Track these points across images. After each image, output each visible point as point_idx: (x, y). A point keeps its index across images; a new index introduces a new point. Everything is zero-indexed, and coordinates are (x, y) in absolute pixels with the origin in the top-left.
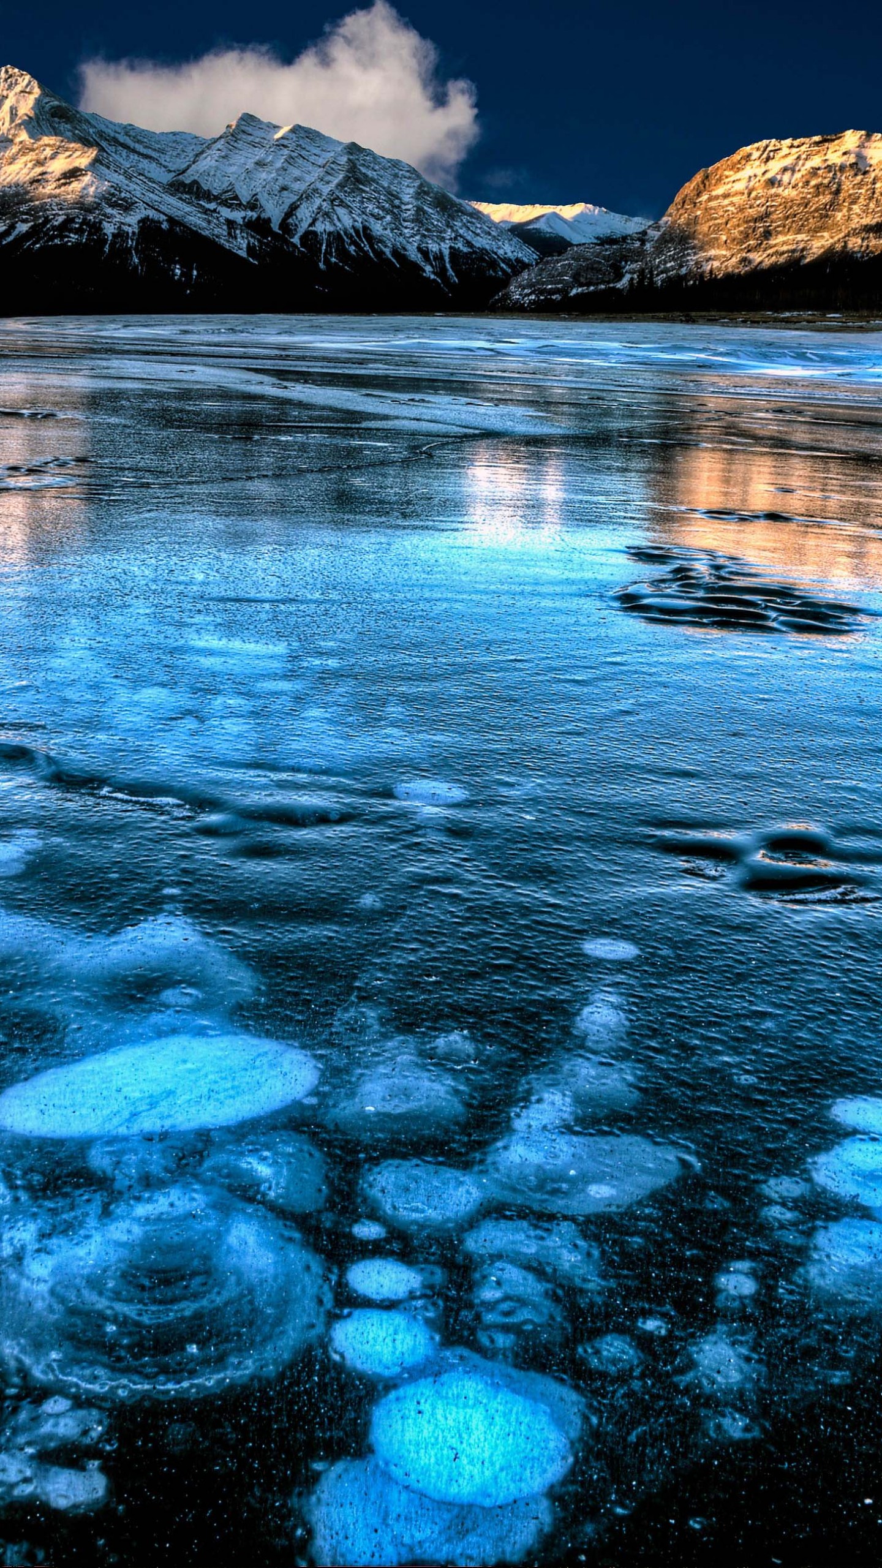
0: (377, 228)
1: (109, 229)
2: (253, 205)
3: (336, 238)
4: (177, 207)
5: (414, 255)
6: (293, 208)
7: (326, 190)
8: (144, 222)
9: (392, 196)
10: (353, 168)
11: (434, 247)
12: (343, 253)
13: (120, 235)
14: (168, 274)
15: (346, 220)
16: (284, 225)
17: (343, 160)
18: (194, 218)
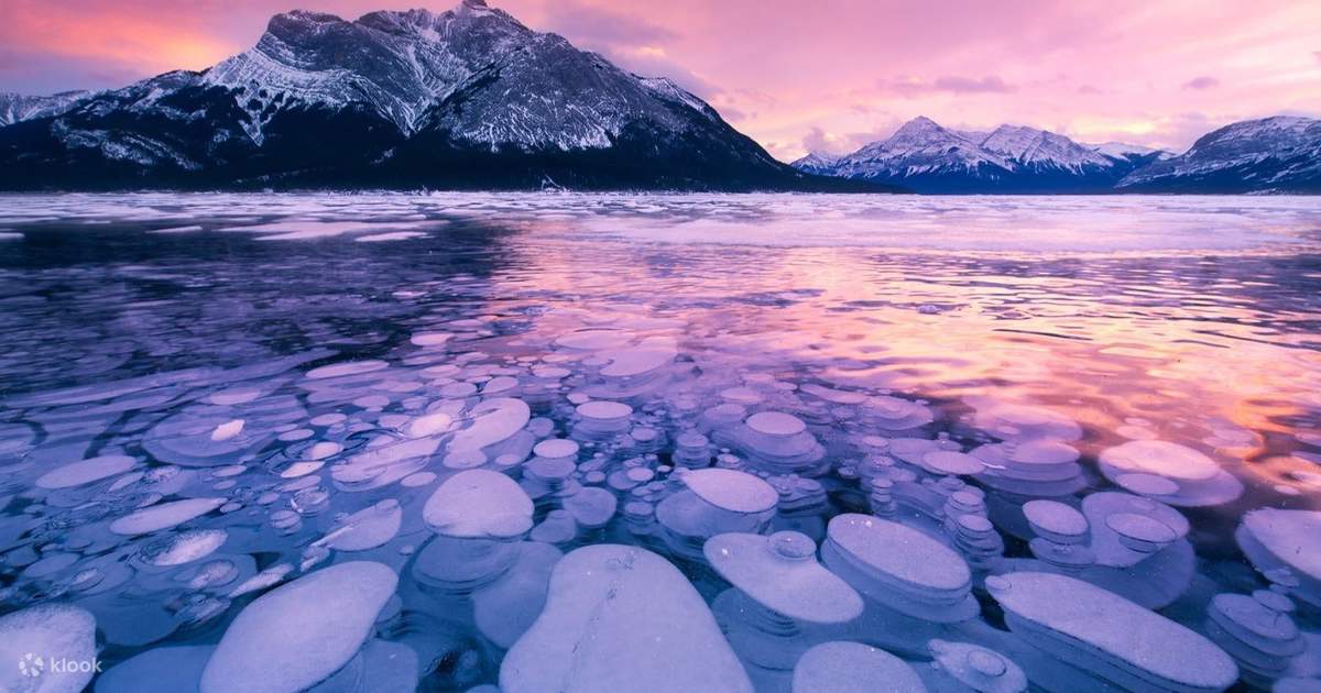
0: (1054, 159)
1: (968, 165)
2: (1009, 154)
3: (1040, 163)
4: (986, 157)
5: (1068, 167)
6: (1023, 155)
7: (1035, 147)
8: (980, 163)
9: (1059, 147)
10: (1045, 139)
11: (1075, 163)
12: (1044, 168)
13: (972, 167)
14: (989, 178)
15: (1043, 157)
16: (1021, 159)
17: (1041, 137)
18: (993, 160)
